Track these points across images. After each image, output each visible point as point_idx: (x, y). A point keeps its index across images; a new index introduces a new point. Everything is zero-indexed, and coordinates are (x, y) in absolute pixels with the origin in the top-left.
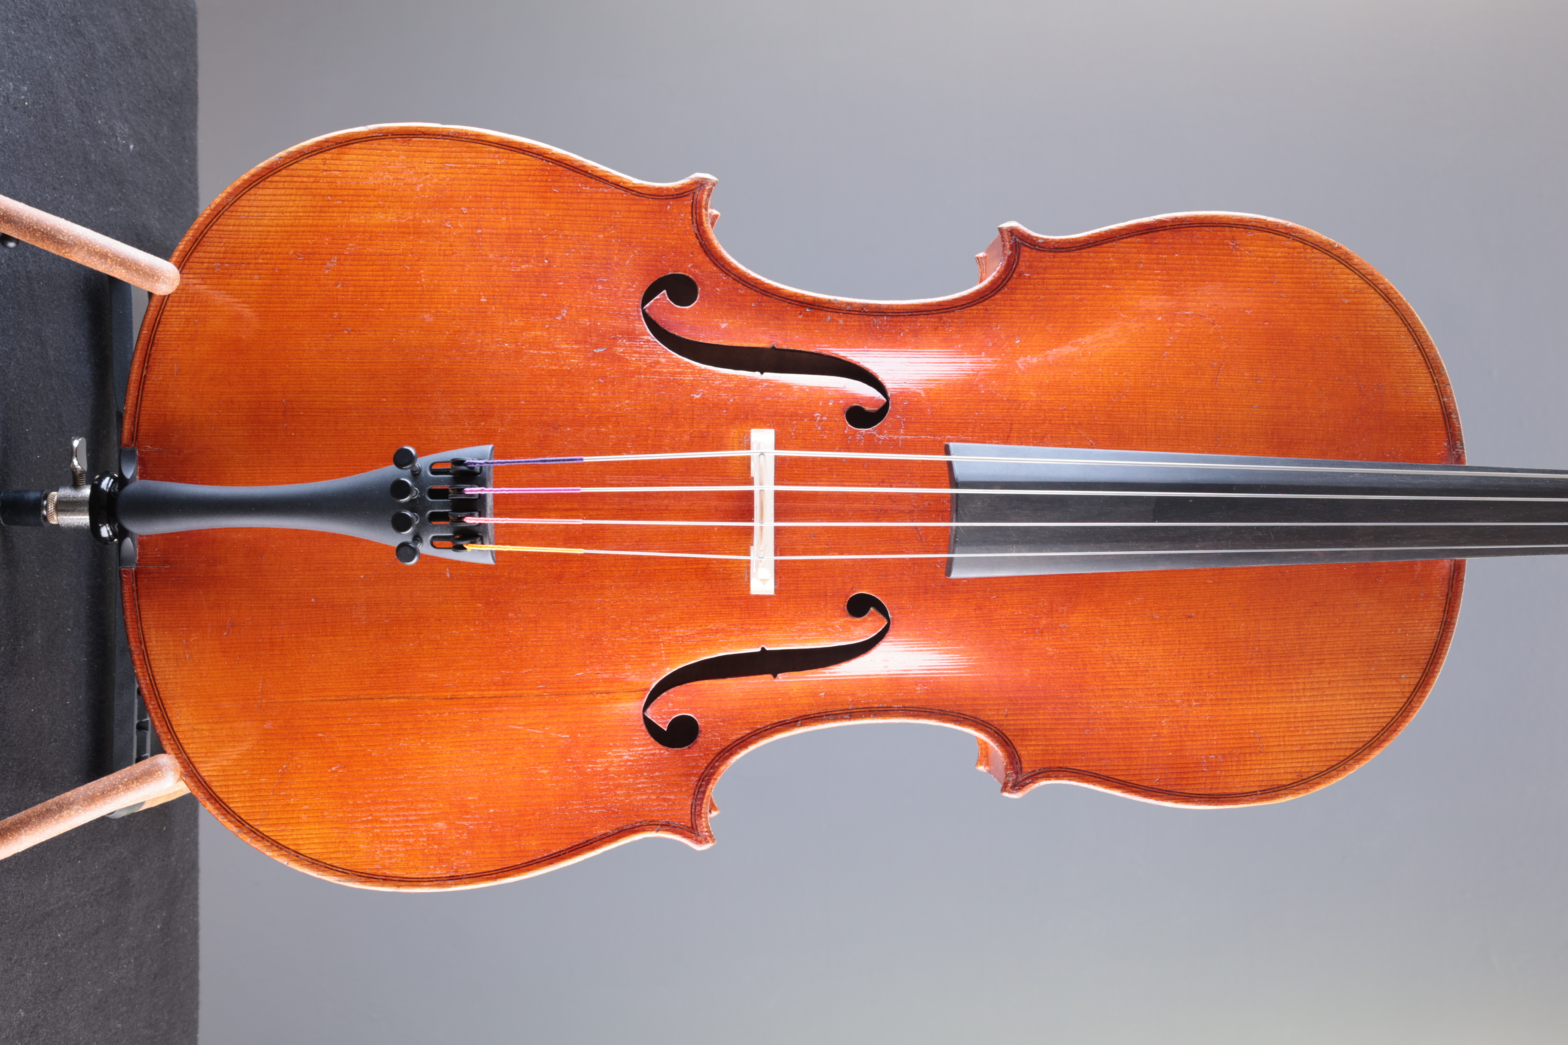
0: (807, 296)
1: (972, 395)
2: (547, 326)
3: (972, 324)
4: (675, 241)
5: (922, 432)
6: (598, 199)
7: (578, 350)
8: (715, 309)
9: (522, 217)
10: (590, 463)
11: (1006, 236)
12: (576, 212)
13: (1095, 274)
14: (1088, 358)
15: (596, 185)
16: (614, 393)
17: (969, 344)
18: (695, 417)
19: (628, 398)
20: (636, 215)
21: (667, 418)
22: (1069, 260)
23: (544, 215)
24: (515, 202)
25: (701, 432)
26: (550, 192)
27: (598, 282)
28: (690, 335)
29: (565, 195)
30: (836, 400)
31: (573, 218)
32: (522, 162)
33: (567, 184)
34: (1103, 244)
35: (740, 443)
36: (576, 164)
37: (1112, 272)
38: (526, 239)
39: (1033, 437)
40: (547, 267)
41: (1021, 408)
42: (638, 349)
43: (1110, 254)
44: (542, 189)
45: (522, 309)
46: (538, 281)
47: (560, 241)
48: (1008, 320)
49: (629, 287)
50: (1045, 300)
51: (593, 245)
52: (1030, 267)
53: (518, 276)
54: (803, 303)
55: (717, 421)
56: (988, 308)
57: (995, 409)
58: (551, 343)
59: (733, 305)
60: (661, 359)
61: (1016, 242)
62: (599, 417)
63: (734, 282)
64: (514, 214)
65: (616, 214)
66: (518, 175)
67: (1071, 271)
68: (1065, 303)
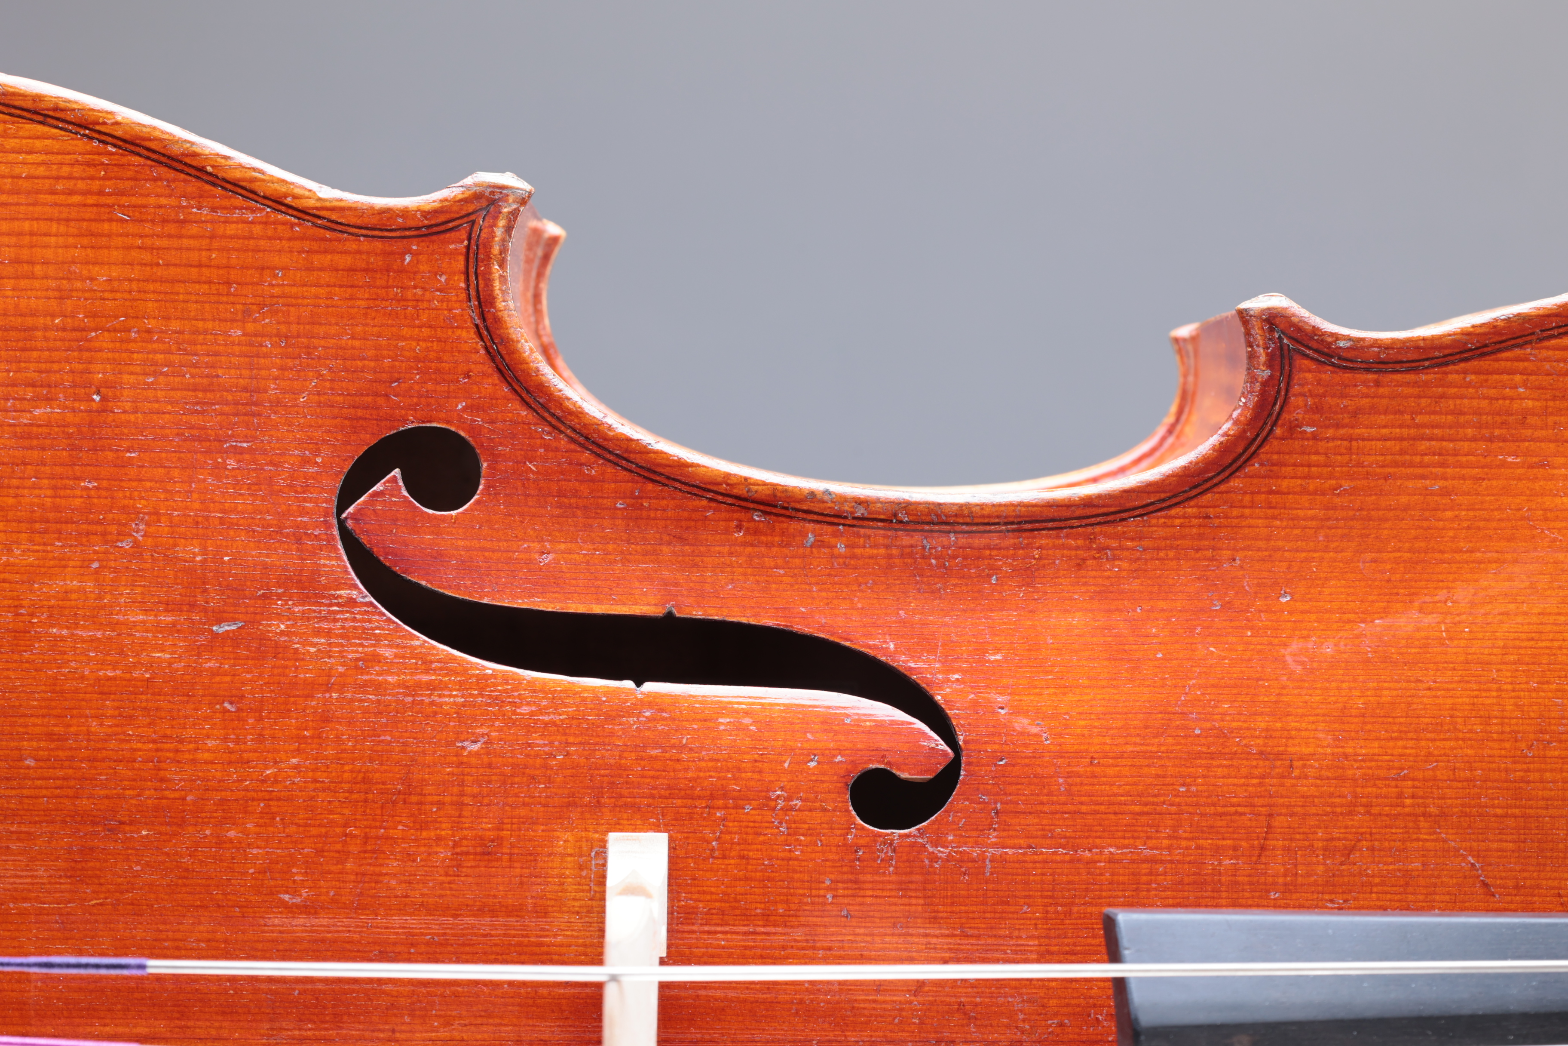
0: (757, 483)
1: (1170, 740)
2: (95, 565)
3: (1171, 554)
4: (423, 344)
5: (1044, 837)
6: (231, 237)
7: (173, 628)
8: (521, 515)
9: (36, 284)
10: (159, 978)
11: (1257, 332)
12: (173, 271)
13: (1480, 426)
14: (1463, 643)
15: (226, 203)
16: (260, 739)
17: (1162, 604)
18: (467, 800)
19: (298, 751)
20: (325, 277)
21: (394, 803)
22: (1415, 391)
23: (92, 279)
24: (21, 247)
25: (482, 838)
26: (110, 220)
27: (226, 451)
28: (458, 588)
29: (148, 228)
30: (826, 756)
31: (166, 287)
32: (38, 144)
33: (152, 200)
34: (1500, 350)
35: (581, 868)
36: (176, 150)
37: (1523, 423)
38: (47, 339)
39: (1325, 849)
40: (100, 411)
41: (1296, 773)
42: (325, 625)
43: (1518, 378)
44: (90, 213)
45: (33, 521)
46: (74, 448)
47: (131, 345)
48: (1261, 544)
49: (305, 461)
50: (1353, 491)
51: (216, 354)
52: (1317, 409)
53: (25, 436)
54: (745, 499)
55: (522, 812)
56: (1211, 511)
57: (1228, 776)
58: (103, 607)
59: (570, 506)
60: (381, 651)
61: (1281, 347)
62: (223, 801)
63: (573, 446)
64: (17, 278)
65: (275, 276)
66: (29, 177)
67: (1419, 419)
68: (1404, 499)
